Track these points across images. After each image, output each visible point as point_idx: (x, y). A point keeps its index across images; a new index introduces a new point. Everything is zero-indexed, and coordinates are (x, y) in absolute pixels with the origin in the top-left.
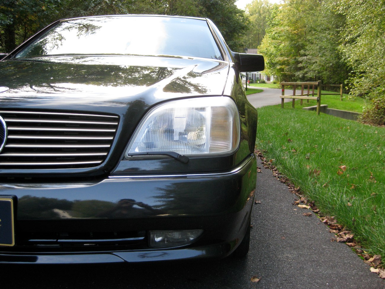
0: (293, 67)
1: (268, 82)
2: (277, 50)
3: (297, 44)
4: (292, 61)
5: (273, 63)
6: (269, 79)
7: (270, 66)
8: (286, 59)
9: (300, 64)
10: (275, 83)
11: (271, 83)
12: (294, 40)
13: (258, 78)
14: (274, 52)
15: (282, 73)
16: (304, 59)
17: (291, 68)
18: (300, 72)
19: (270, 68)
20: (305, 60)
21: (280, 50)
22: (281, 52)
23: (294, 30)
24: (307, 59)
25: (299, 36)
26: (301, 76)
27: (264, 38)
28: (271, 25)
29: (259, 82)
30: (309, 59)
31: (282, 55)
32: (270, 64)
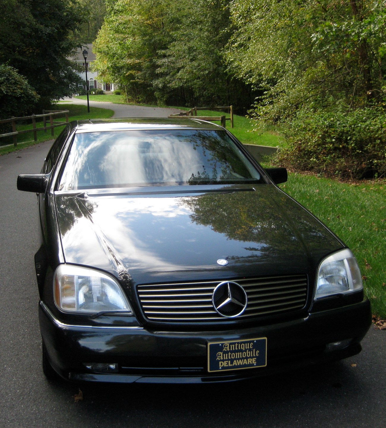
0: (148, 72)
1: (107, 92)
2: (123, 49)
3: (153, 40)
4: (146, 64)
5: (117, 67)
6: (108, 88)
7: (113, 72)
8: (137, 61)
9: (158, 69)
10: (118, 93)
11: (112, 93)
12: (148, 34)
13: (92, 87)
14: (119, 52)
15: (132, 81)
16: (165, 62)
17: (145, 74)
18: (158, 81)
19: (113, 74)
20: (167, 64)
21: (128, 48)
22: (128, 52)
23: (147, 20)
24: (169, 62)
25: (155, 28)
26: (160, 86)
27: (101, 29)
28: (113, 12)
29: (94, 93)
30: (171, 62)
31: (130, 56)
32: (113, 68)
